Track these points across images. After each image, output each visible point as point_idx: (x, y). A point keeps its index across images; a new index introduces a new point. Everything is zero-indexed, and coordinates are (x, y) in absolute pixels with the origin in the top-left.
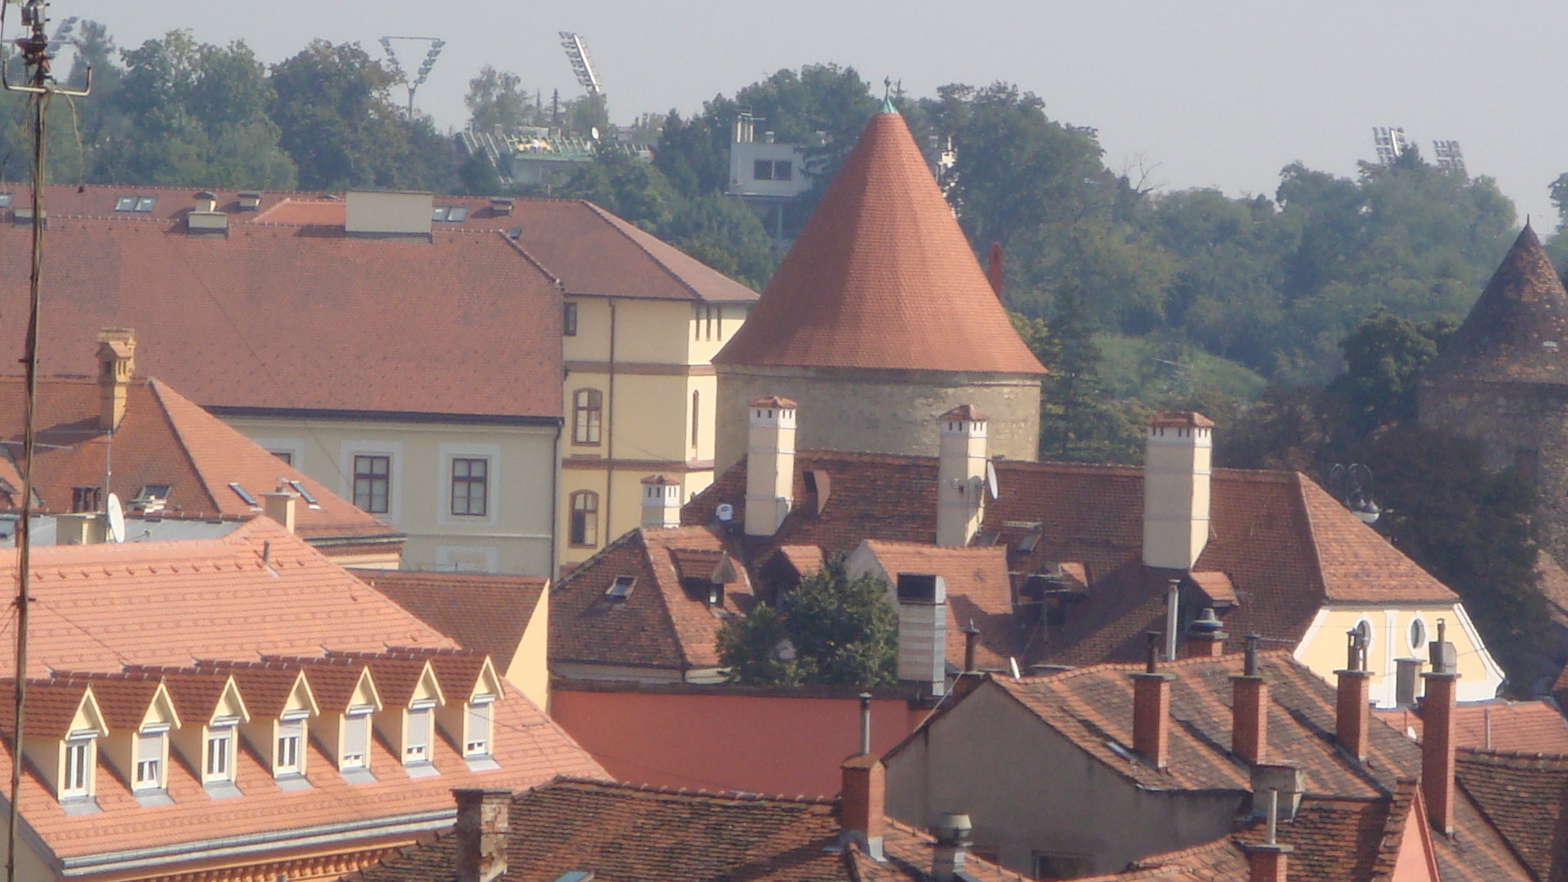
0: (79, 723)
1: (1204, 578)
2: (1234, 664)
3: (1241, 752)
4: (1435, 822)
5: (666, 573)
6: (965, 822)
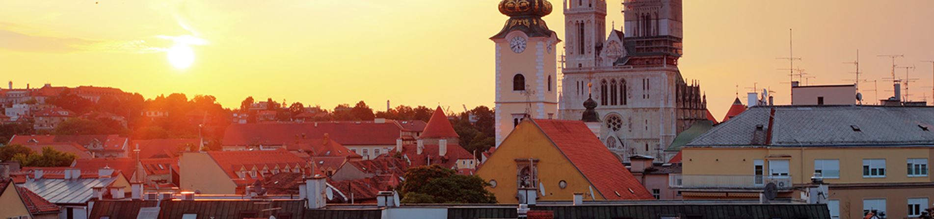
1: (445, 157)
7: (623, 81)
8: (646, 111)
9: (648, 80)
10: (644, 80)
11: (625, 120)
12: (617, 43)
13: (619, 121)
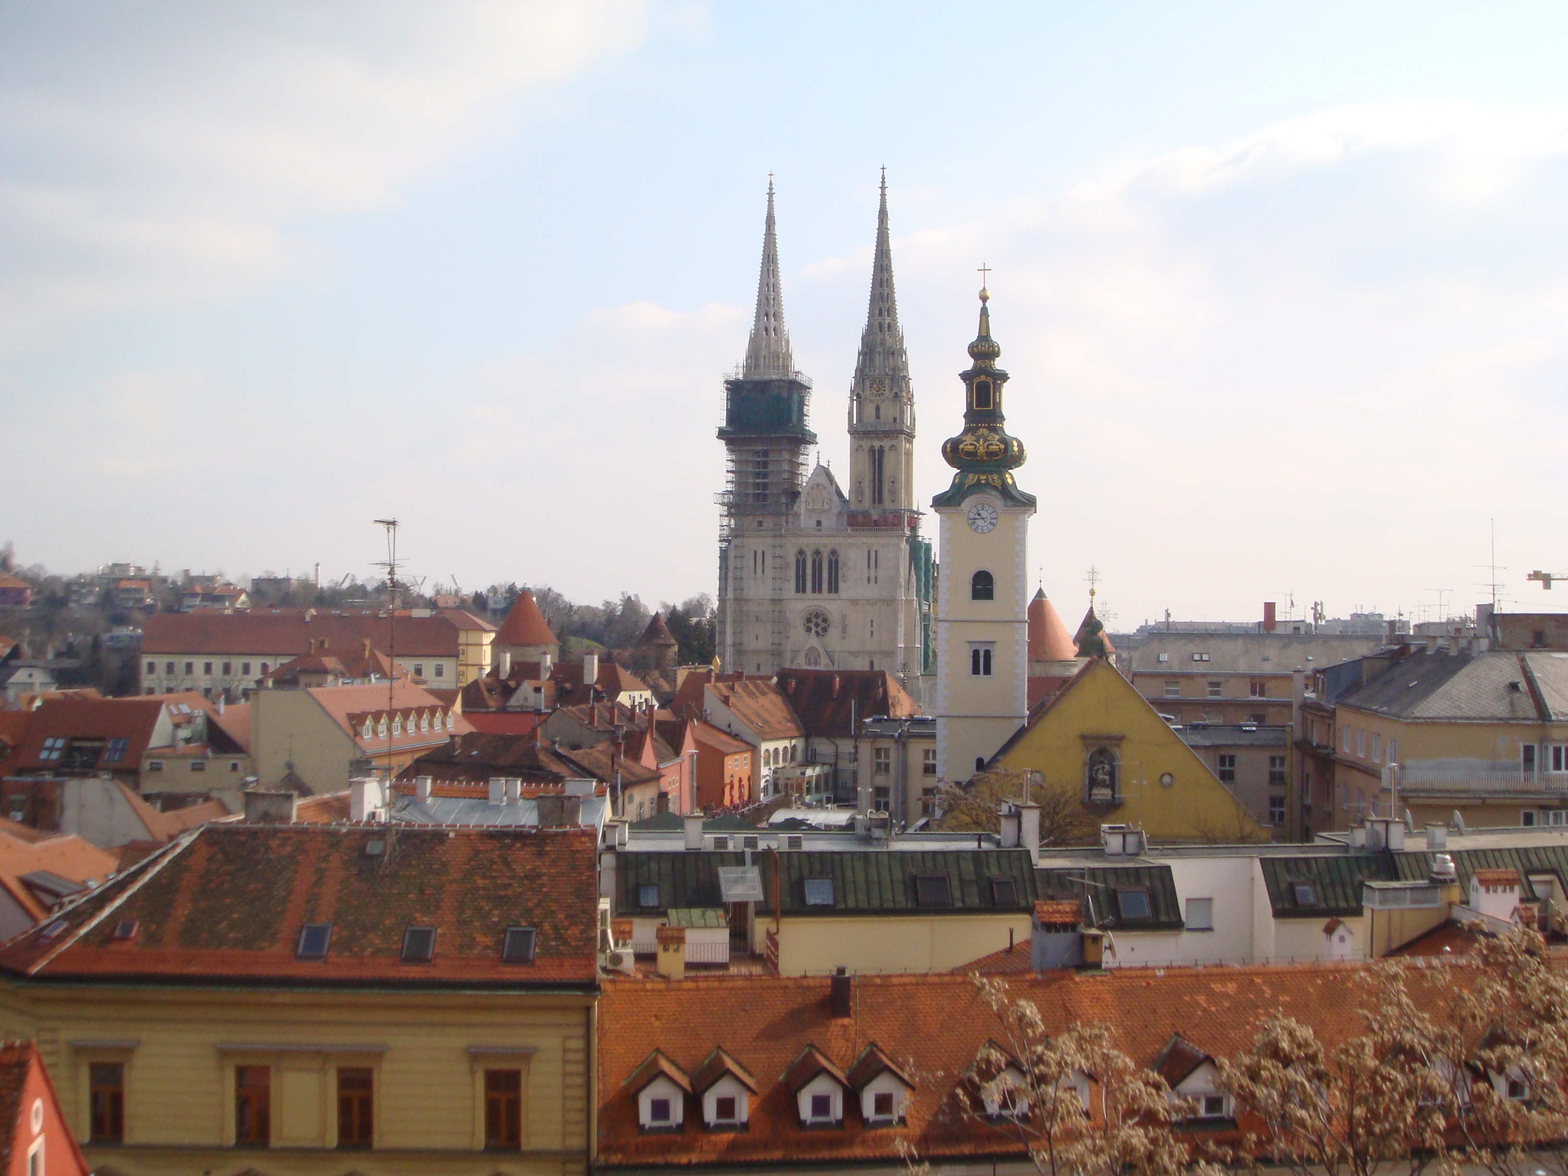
0: (368, 722)
1: (597, 686)
2: (609, 704)
3: (611, 722)
4: (652, 736)
5: (483, 688)
6: (558, 739)
7: (834, 552)
8: (872, 605)
9: (876, 552)
10: (869, 552)
11: (835, 618)
12: (825, 488)
13: (825, 620)
